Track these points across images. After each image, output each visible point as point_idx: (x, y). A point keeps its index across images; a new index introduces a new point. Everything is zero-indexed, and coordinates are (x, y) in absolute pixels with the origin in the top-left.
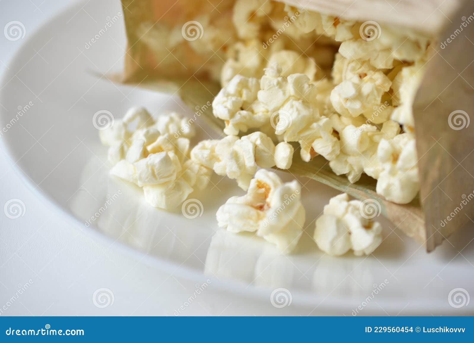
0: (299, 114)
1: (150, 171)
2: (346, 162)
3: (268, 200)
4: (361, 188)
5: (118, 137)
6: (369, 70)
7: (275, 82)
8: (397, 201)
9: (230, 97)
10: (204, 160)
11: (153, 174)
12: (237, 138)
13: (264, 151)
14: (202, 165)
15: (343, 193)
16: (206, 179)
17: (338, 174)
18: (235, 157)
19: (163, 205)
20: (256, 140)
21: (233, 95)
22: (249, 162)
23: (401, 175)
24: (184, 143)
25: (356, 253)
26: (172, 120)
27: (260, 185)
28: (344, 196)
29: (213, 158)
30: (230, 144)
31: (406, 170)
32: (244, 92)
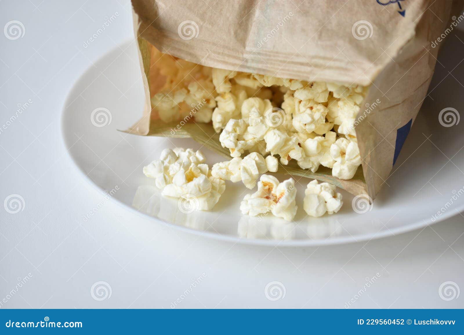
0: (281, 138)
1: (198, 189)
2: (309, 161)
3: (273, 192)
4: (319, 174)
5: (160, 171)
6: (314, 104)
7: (259, 121)
8: (346, 178)
9: (230, 134)
10: (224, 175)
11: (200, 190)
12: (241, 158)
13: (261, 163)
14: (221, 179)
15: (314, 179)
16: (224, 187)
17: (304, 169)
18: (245, 170)
19: (206, 208)
20: (255, 157)
21: (232, 132)
22: (255, 172)
23: (347, 163)
24: (205, 167)
25: (329, 213)
26: (190, 153)
27: (265, 185)
28: (315, 181)
29: (228, 173)
30: (238, 163)
31: (351, 160)
32: (238, 129)
